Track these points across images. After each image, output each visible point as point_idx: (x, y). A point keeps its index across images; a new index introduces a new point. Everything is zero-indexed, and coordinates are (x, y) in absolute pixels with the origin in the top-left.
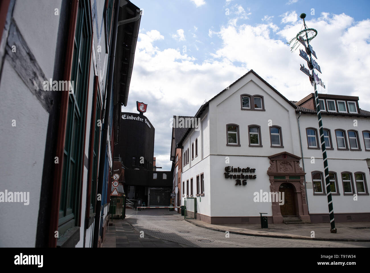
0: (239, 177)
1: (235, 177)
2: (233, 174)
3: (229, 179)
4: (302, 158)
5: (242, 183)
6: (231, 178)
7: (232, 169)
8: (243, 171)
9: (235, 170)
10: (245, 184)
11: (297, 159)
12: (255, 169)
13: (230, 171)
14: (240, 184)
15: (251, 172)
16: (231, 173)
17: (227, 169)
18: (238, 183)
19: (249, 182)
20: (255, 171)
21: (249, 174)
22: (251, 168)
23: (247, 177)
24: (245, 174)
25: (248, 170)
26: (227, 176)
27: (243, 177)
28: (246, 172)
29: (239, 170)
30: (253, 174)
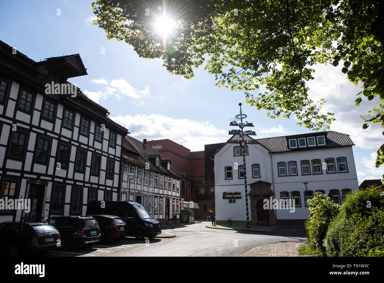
0: (231, 198)
1: (228, 198)
2: (228, 196)
3: (225, 200)
4: (273, 183)
5: (232, 201)
6: (226, 199)
7: (227, 194)
8: (233, 195)
9: (229, 194)
10: (234, 202)
11: (269, 185)
12: (240, 193)
13: (226, 195)
14: (232, 202)
15: (238, 195)
16: (226, 196)
17: (224, 194)
18: (230, 201)
19: (237, 200)
20: (241, 194)
21: (237, 196)
22: (238, 192)
23: (236, 198)
24: (234, 196)
25: (236, 193)
26: (224, 198)
27: (233, 197)
28: (235, 195)
29: (231, 194)
30: (239, 196)
